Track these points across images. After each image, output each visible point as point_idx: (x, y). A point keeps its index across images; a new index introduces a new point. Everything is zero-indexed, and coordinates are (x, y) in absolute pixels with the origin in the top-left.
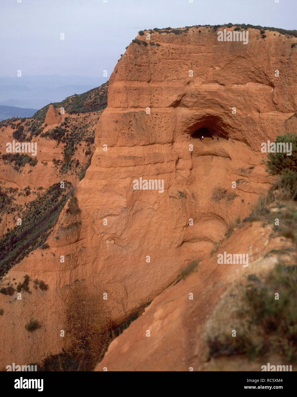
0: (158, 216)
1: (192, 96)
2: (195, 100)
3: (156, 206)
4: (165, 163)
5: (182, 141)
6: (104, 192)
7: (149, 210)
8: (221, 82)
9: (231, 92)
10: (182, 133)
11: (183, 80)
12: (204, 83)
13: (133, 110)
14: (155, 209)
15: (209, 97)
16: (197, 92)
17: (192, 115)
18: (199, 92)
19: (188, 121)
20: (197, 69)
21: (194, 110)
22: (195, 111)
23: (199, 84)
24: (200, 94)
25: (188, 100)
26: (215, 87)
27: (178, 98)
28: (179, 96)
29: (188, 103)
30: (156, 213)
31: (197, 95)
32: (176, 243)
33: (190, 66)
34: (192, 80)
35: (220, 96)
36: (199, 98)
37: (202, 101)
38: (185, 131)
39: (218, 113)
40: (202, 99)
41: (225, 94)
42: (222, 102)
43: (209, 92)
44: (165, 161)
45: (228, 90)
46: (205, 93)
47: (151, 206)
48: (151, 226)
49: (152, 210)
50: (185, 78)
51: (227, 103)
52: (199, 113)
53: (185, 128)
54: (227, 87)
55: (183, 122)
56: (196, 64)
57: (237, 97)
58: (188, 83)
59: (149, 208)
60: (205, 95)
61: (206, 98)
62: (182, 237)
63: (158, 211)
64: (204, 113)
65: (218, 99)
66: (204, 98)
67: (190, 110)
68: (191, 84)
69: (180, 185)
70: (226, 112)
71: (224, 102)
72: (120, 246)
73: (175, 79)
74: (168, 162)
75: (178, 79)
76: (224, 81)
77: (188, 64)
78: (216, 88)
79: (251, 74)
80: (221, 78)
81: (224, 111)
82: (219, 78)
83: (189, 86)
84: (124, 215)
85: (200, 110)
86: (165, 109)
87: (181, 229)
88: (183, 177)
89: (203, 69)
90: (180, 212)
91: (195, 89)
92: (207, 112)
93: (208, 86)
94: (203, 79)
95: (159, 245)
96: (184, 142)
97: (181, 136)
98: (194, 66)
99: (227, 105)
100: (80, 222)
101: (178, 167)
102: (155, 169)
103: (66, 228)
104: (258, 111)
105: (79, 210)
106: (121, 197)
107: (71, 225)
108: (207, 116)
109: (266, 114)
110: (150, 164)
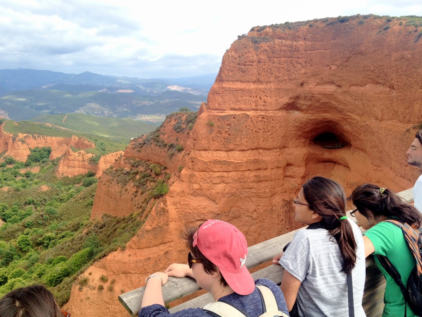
0: (257, 224)
1: (305, 98)
2: (309, 103)
3: (255, 215)
4: (269, 169)
5: (295, 146)
7: (247, 218)
8: (338, 83)
9: (349, 95)
10: (297, 138)
11: (296, 81)
12: (318, 84)
13: (232, 112)
14: (254, 218)
15: (324, 100)
16: (311, 95)
17: (306, 119)
18: (313, 94)
19: (302, 125)
20: (311, 68)
21: (309, 113)
22: (310, 115)
23: (313, 85)
24: (314, 97)
25: (302, 102)
26: (330, 88)
27: (290, 100)
28: (291, 98)
29: (302, 106)
30: (255, 221)
31: (311, 98)
33: (304, 64)
34: (305, 81)
35: (336, 99)
36: (313, 100)
37: (317, 104)
38: (300, 136)
39: (336, 118)
40: (317, 102)
41: (341, 97)
42: (339, 106)
43: (324, 94)
44: (269, 167)
45: (345, 92)
46: (319, 96)
47: (250, 214)
48: (249, 234)
49: (251, 218)
50: (298, 79)
51: (344, 107)
52: (315, 118)
53: (300, 133)
54: (345, 89)
55: (297, 127)
56: (310, 63)
57: (355, 101)
58: (302, 84)
59: (247, 216)
60: (321, 98)
61: (321, 101)
63: (257, 220)
64: (320, 118)
65: (334, 103)
66: (318, 101)
67: (304, 113)
68: (305, 85)
69: (287, 193)
70: (344, 117)
71: (341, 106)
73: (286, 80)
74: (272, 169)
75: (290, 80)
76: (340, 82)
77: (301, 63)
78: (332, 90)
79: (371, 73)
80: (337, 78)
81: (342, 116)
82: (335, 79)
83: (302, 88)
85: (316, 114)
86: (274, 112)
88: (292, 185)
89: (318, 68)
90: (282, 223)
91: (309, 91)
92: (324, 116)
93: (323, 87)
94: (318, 80)
96: (299, 147)
97: (295, 141)
98: (309, 65)
99: (344, 109)
100: (168, 225)
101: (288, 174)
102: (255, 176)
103: (149, 231)
104: (377, 119)
105: (168, 211)
106: (213, 202)
107: (155, 228)
108: (325, 120)
109: (385, 122)
110: (249, 170)
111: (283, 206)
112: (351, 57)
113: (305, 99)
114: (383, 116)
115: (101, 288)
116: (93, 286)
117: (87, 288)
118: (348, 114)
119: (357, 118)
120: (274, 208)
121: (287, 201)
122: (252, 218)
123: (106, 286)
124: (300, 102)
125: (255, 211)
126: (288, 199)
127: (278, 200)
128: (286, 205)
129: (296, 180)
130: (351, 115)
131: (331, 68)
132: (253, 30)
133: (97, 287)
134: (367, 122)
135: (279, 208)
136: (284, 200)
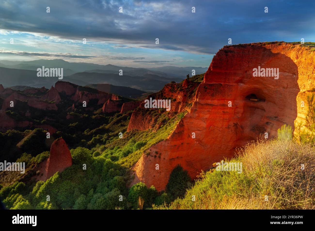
2: (248, 80)
3: (221, 129)
6: (196, 119)
13: (215, 83)
16: (250, 76)
17: (246, 87)
19: (243, 90)
22: (248, 85)
29: (245, 81)
32: (229, 148)
34: (248, 70)
39: (261, 87)
40: (253, 80)
44: (229, 108)
47: (219, 129)
48: (218, 138)
50: (244, 69)
51: (266, 82)
52: (250, 87)
53: (242, 93)
55: (241, 90)
56: (251, 62)
62: (233, 146)
64: (252, 87)
65: (261, 80)
67: (246, 85)
69: (235, 120)
70: (265, 86)
72: (201, 145)
75: (241, 69)
79: (282, 67)
83: (246, 73)
84: (204, 131)
85: (251, 85)
86: (232, 83)
87: (233, 142)
88: (238, 117)
90: (233, 134)
92: (255, 86)
95: (220, 148)
97: (239, 97)
99: (266, 83)
100: (184, 131)
101: (236, 112)
102: (223, 112)
103: (177, 133)
104: (284, 88)
105: (184, 126)
106: (204, 122)
107: (179, 132)
108: (255, 88)
109: (289, 89)
110: (220, 109)
111: (233, 126)
112: (272, 60)
113: (247, 78)
114: (287, 86)
115: (155, 157)
116: (152, 155)
117: (150, 156)
118: (268, 85)
119: (273, 87)
120: (230, 127)
121: (235, 124)
122: (220, 130)
123: (158, 155)
124: (244, 79)
125: (221, 127)
126: (235, 123)
127: (231, 123)
128: (235, 126)
129: (239, 114)
130: (269, 86)
131: (261, 65)
132: (225, 47)
133: (154, 156)
134: (278, 89)
135: (232, 127)
136: (234, 123)
